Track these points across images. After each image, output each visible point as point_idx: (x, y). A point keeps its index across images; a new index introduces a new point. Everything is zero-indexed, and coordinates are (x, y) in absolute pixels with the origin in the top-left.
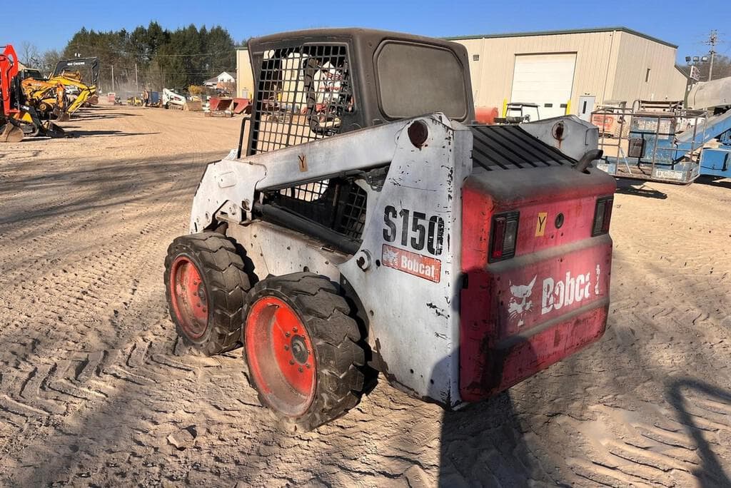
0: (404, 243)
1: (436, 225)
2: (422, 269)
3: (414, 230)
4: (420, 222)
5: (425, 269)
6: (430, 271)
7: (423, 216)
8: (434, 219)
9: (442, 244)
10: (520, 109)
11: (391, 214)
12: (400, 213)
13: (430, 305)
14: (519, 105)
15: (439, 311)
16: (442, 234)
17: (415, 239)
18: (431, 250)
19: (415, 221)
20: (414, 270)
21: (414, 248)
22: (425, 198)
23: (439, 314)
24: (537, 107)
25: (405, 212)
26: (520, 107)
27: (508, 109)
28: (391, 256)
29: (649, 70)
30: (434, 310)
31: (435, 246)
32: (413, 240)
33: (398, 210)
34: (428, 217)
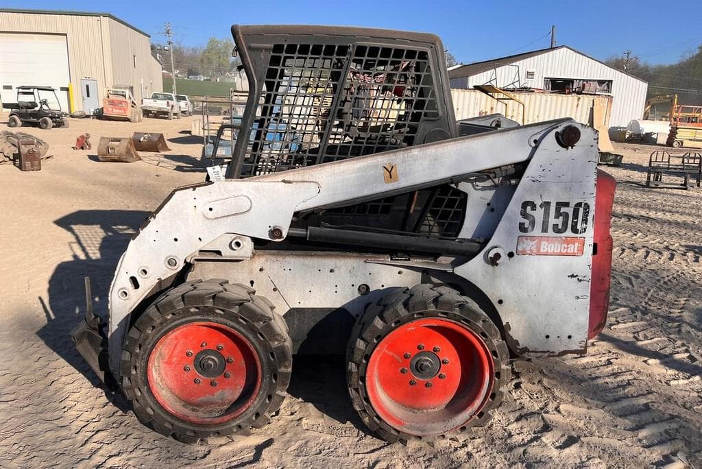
0: (545, 230)
1: (581, 210)
2: (565, 248)
3: (557, 217)
4: (563, 210)
5: (567, 248)
6: (573, 248)
7: (567, 205)
8: (579, 205)
9: (586, 224)
10: (32, 93)
11: (529, 208)
12: (540, 206)
13: (572, 276)
14: (29, 88)
15: (580, 278)
16: (587, 216)
17: (558, 225)
18: (575, 230)
19: (558, 210)
20: (555, 251)
21: (556, 232)
22: (568, 188)
23: (581, 280)
24: (53, 90)
25: (546, 205)
26: (31, 90)
27: (18, 93)
28: (529, 245)
29: (134, 56)
30: (576, 279)
31: (579, 227)
32: (555, 226)
33: (538, 203)
34: (572, 205)
